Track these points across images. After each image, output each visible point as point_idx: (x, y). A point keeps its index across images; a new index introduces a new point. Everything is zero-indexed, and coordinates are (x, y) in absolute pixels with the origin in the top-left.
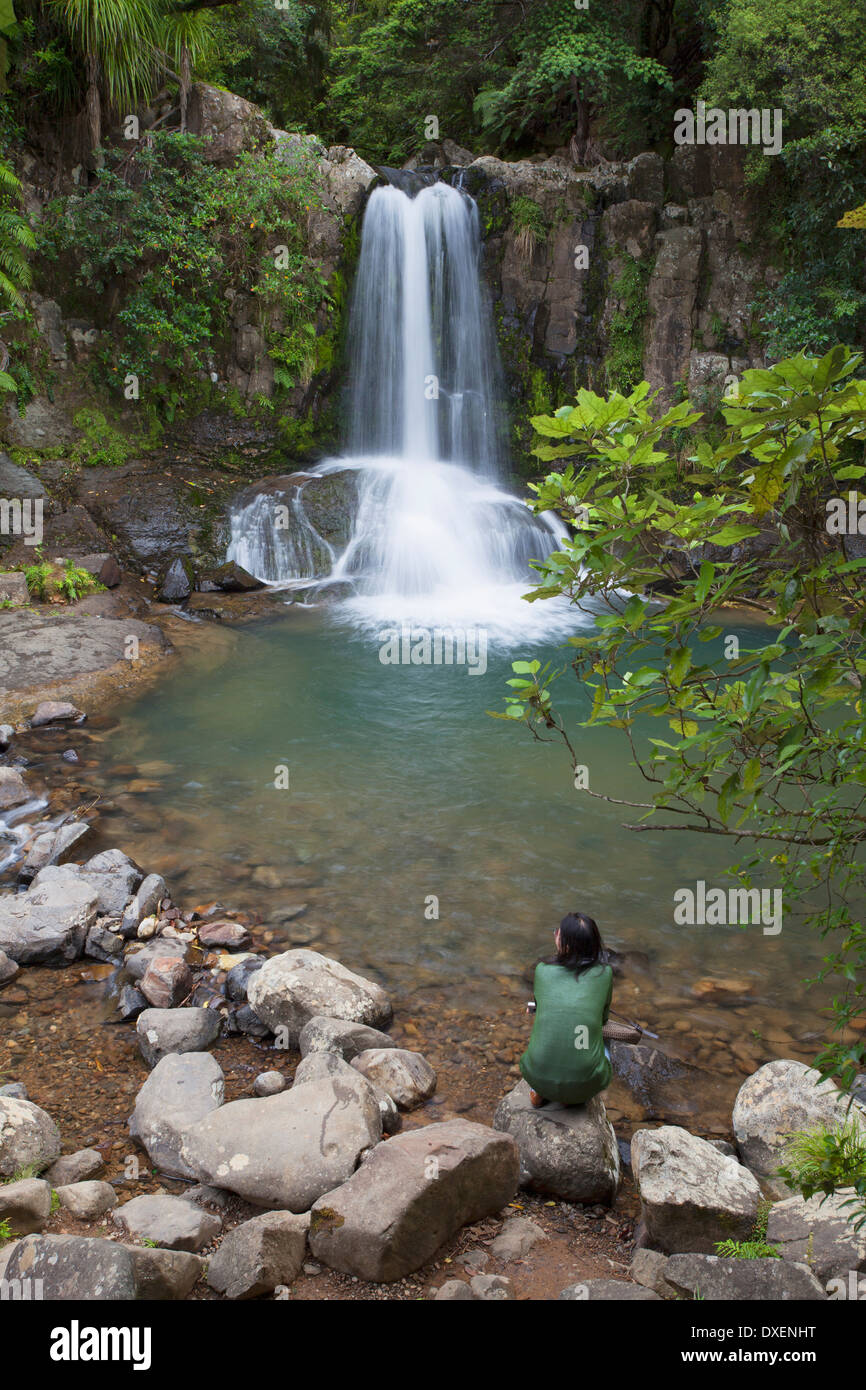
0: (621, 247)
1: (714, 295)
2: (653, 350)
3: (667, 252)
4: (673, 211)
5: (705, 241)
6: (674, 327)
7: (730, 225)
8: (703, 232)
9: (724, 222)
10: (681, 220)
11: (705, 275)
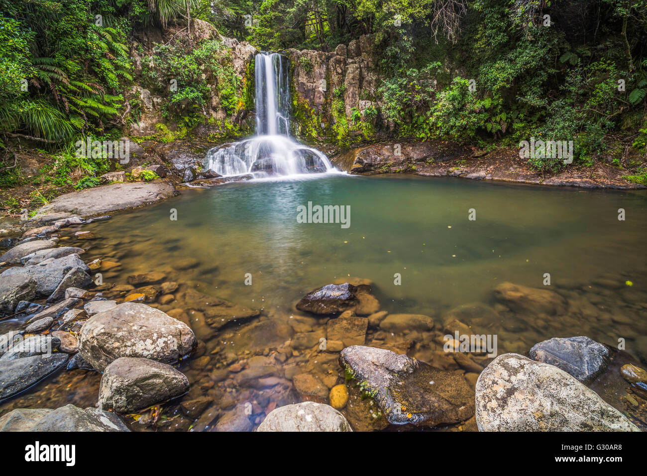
0: (335, 69)
1: (365, 84)
2: (348, 101)
3: (350, 70)
4: (350, 61)
5: (360, 68)
6: (354, 94)
7: (368, 63)
8: (360, 66)
9: (366, 62)
10: (352, 63)
11: (361, 79)
